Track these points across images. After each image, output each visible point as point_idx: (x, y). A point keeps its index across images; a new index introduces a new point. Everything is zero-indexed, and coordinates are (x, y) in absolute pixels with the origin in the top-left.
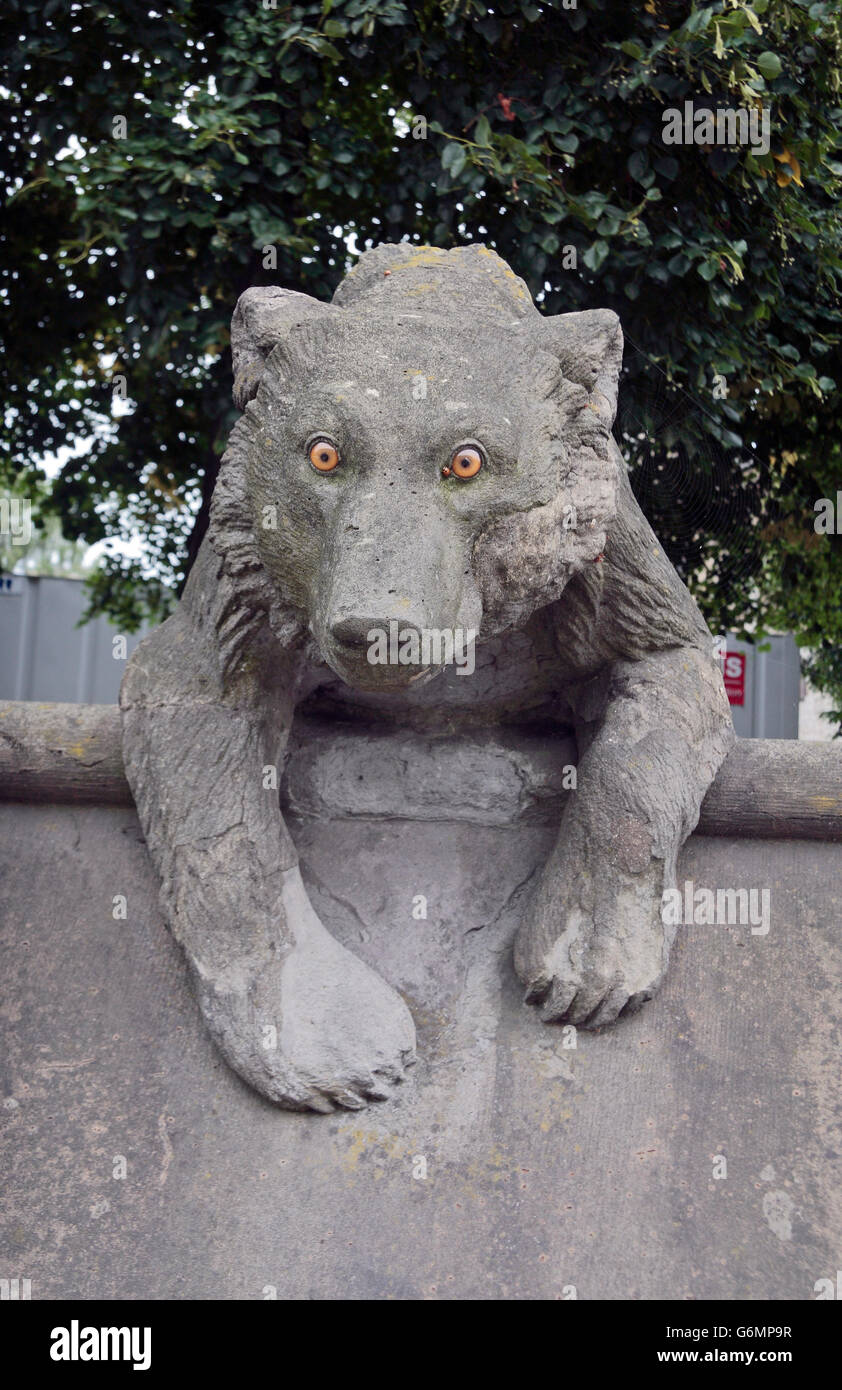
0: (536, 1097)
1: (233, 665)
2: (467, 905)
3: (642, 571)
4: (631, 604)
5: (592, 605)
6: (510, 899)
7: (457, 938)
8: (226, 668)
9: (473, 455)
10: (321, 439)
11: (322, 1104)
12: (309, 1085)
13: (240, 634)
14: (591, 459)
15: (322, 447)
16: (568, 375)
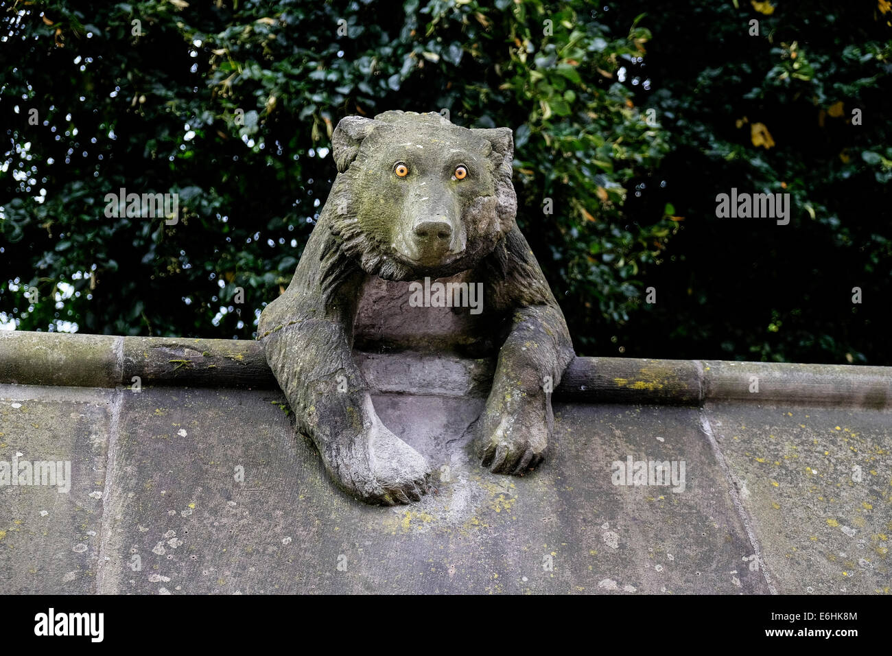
0: (492, 500)
1: (330, 300)
2: (446, 431)
3: (525, 258)
4: (521, 275)
5: (503, 273)
6: (468, 428)
7: (444, 444)
8: (327, 301)
9: (463, 170)
10: (400, 164)
11: (388, 498)
12: (383, 487)
13: (333, 286)
14: (505, 187)
15: (400, 167)
16: (494, 149)
